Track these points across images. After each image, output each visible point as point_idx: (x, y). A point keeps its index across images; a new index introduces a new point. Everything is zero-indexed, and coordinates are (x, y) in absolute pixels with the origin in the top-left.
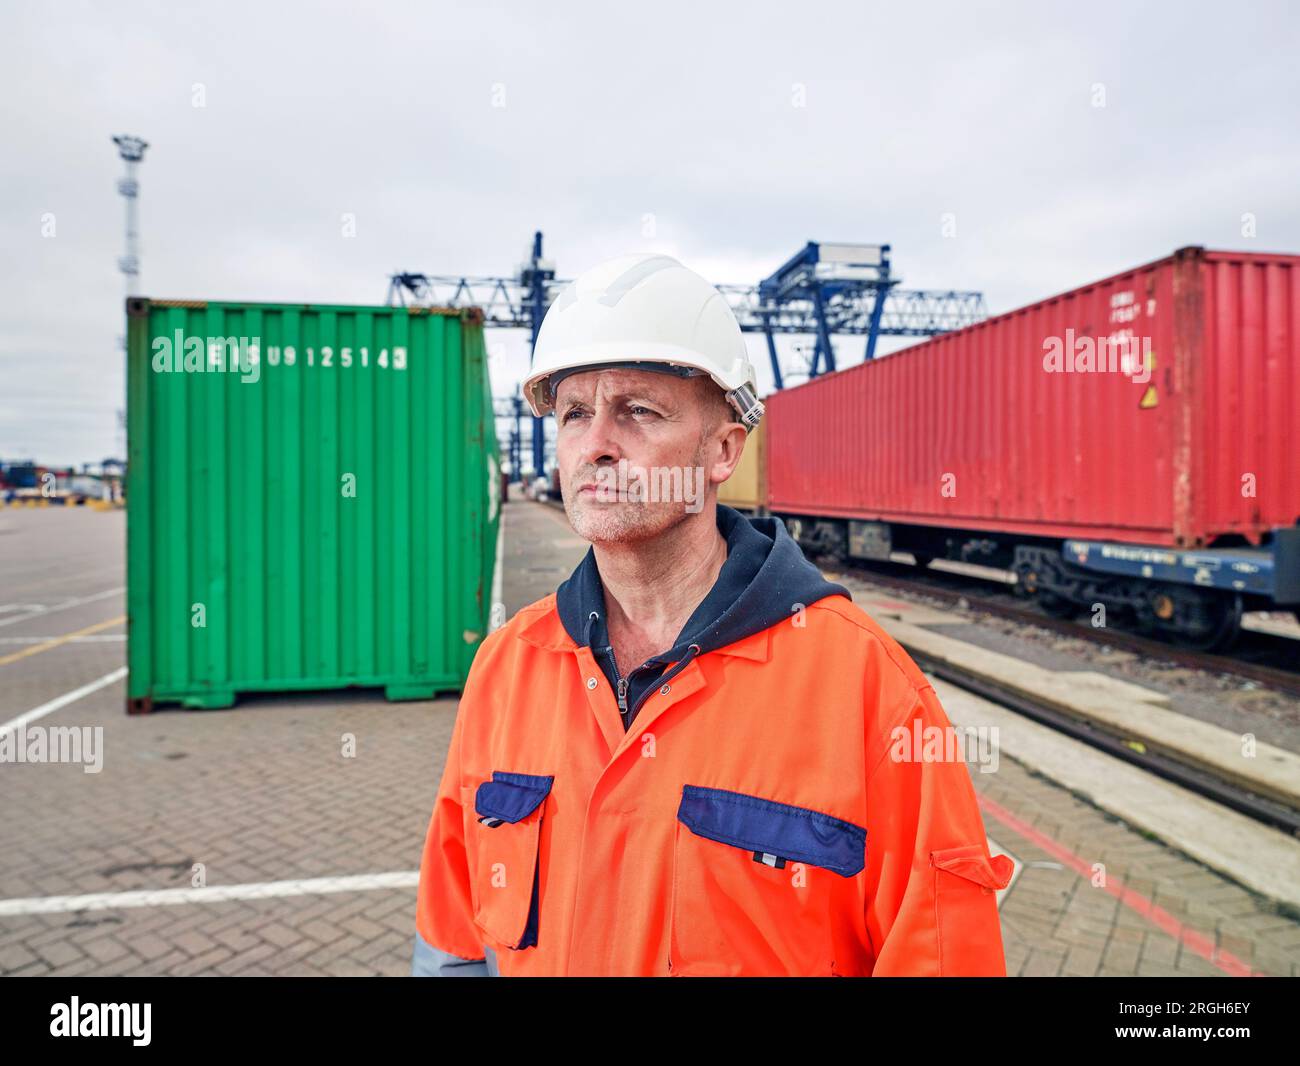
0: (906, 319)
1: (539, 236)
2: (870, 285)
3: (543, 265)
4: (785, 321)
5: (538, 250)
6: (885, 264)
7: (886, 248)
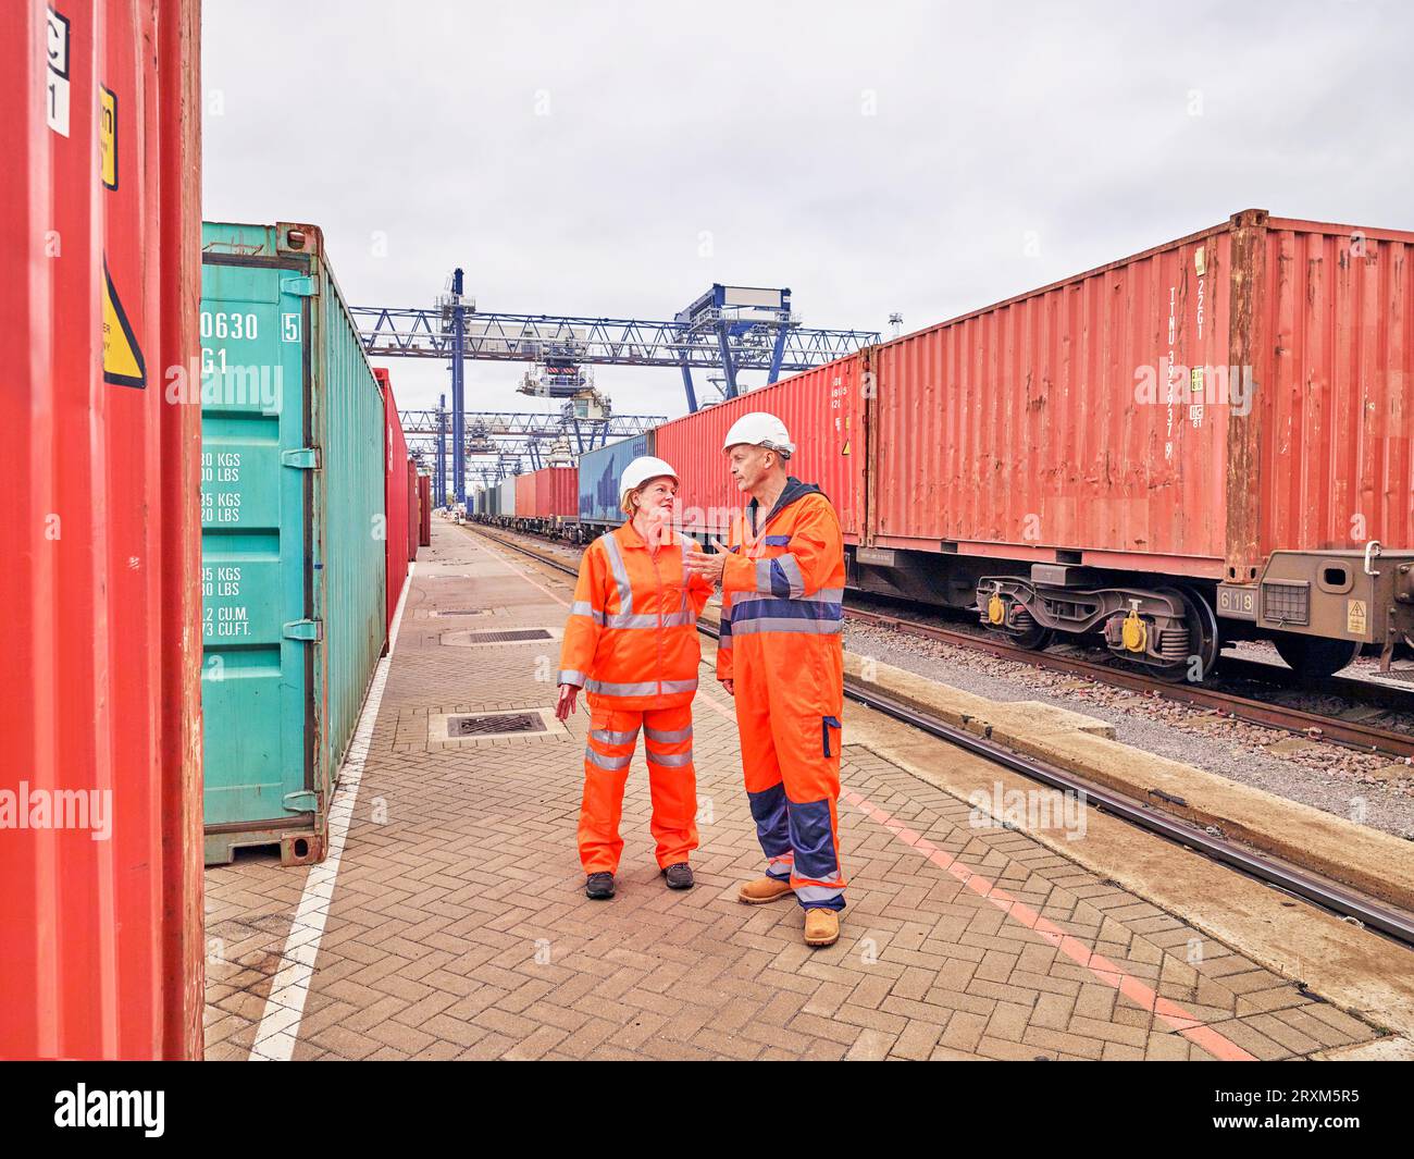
0: (809, 356)
1: (459, 273)
2: (773, 325)
3: (462, 302)
4: (697, 355)
5: (458, 287)
6: (786, 307)
7: (786, 292)
